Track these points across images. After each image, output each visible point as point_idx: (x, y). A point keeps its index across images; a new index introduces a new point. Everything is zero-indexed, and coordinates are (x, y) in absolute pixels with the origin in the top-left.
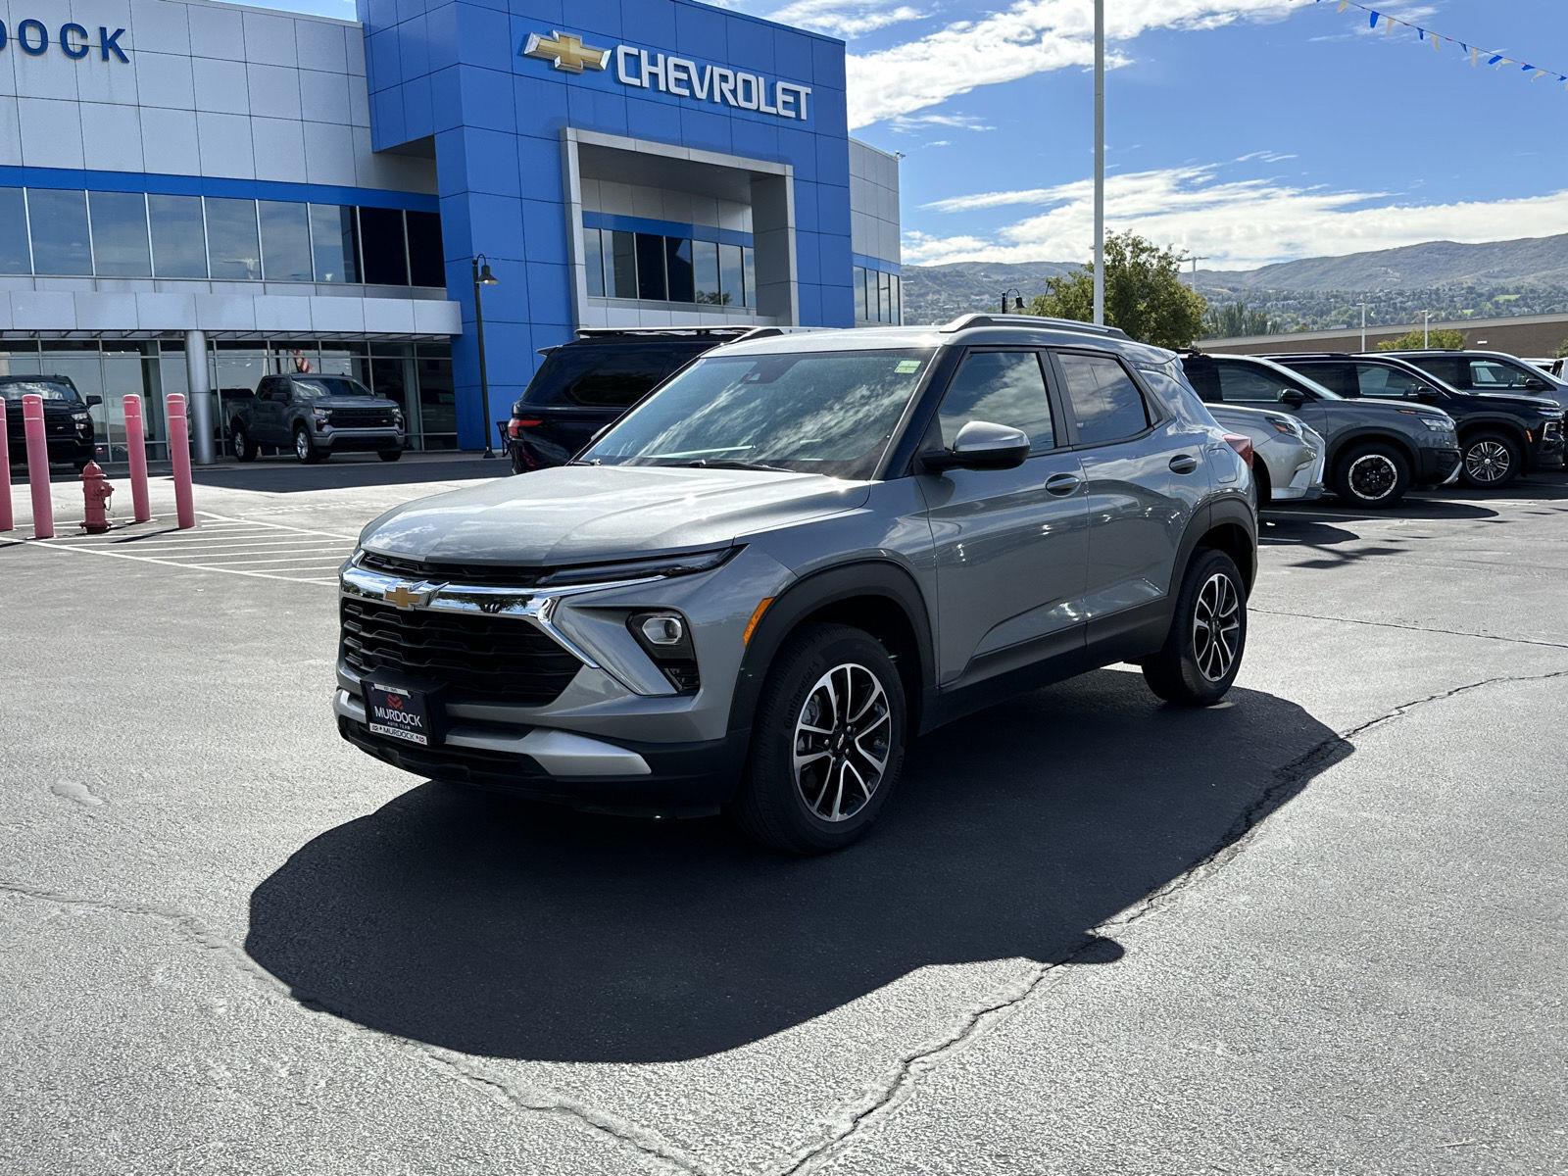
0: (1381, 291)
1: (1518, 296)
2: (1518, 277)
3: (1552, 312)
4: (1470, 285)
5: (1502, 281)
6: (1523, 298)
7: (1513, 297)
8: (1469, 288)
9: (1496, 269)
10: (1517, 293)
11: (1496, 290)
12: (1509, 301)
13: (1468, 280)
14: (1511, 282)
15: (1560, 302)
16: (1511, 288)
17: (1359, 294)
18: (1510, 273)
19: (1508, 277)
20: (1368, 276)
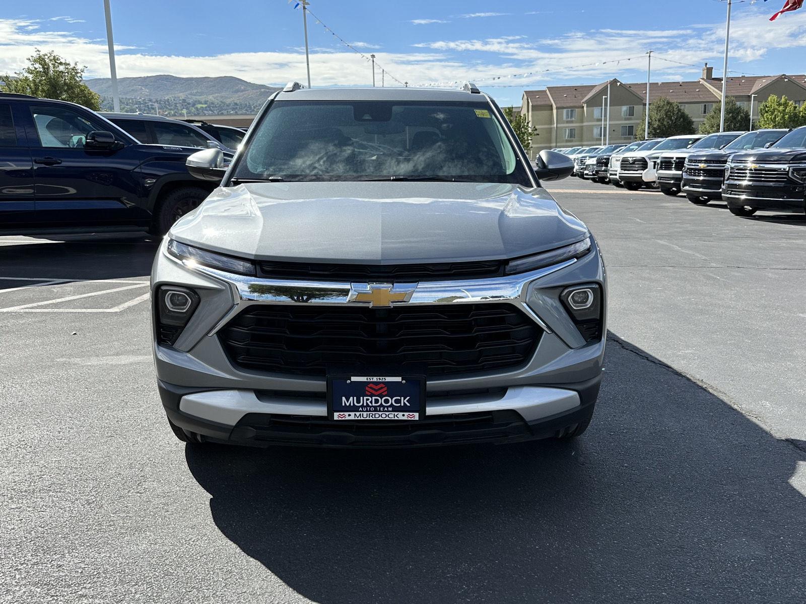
0: (140, 98)
1: (206, 105)
2: (205, 96)
3: (222, 114)
4: (183, 98)
5: (198, 97)
6: (209, 107)
7: (204, 106)
8: (183, 100)
9: (195, 91)
10: (206, 104)
11: (196, 101)
12: (202, 107)
13: (182, 96)
14: (202, 98)
15: (225, 110)
16: (203, 101)
17: (129, 99)
18: (201, 94)
19: (200, 96)
20: (132, 90)
